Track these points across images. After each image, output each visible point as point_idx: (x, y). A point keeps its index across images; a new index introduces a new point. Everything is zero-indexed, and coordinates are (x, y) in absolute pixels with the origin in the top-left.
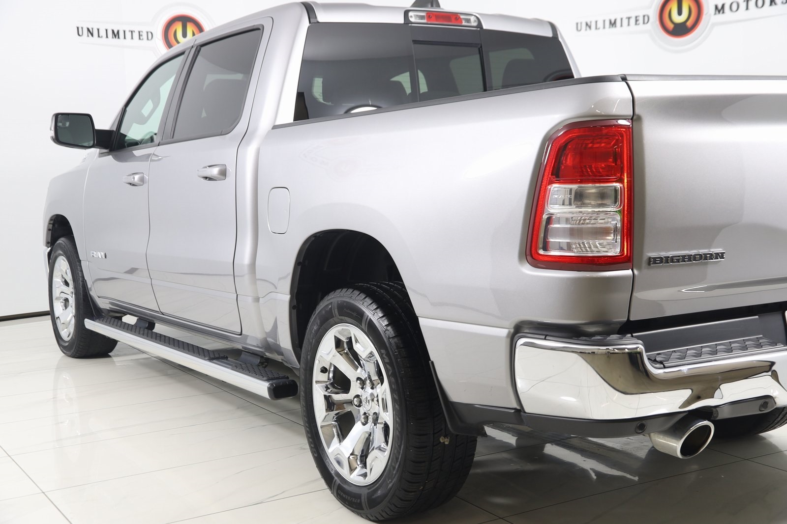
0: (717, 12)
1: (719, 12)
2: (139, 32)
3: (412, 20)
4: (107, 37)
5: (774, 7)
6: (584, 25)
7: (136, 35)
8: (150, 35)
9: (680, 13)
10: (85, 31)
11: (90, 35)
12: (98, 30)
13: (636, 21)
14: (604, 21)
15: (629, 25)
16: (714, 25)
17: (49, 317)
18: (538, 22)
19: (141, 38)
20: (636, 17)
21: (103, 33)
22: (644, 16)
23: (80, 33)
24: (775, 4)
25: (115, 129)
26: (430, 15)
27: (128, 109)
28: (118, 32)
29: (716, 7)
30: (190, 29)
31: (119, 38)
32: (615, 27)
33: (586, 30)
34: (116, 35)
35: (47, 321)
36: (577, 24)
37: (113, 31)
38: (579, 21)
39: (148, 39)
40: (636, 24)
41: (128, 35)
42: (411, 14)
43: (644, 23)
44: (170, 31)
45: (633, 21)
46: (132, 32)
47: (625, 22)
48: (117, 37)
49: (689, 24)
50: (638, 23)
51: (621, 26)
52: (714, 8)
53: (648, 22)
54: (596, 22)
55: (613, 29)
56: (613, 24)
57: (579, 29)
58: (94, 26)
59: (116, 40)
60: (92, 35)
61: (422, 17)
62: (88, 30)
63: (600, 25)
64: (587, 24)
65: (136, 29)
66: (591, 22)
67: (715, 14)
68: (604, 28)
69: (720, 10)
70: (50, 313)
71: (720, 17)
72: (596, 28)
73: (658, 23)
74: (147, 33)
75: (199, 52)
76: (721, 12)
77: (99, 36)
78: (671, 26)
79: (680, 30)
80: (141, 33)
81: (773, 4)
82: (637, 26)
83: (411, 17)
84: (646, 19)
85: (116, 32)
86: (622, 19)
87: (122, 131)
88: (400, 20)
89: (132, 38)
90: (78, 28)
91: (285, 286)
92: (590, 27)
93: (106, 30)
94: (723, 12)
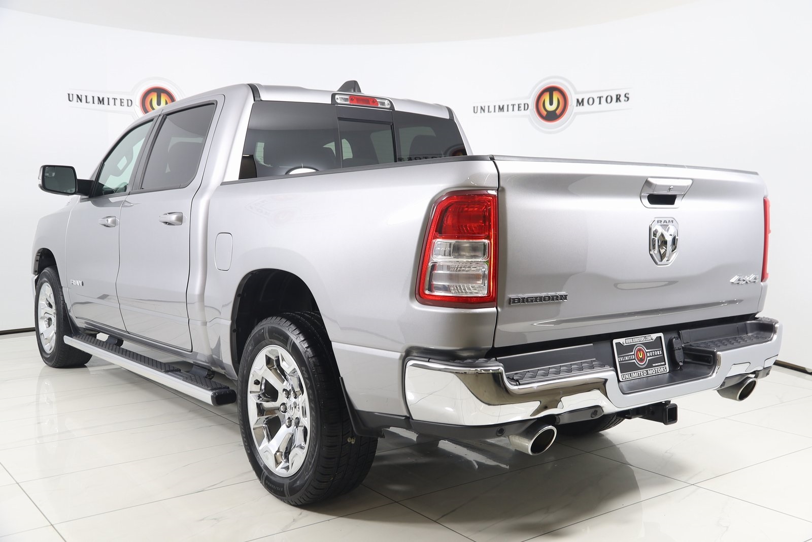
0: (578, 105)
1: (580, 105)
2: (121, 99)
3: (338, 101)
4: (94, 103)
5: (619, 103)
6: (479, 108)
7: (118, 102)
8: (130, 103)
9: (551, 103)
10: (75, 97)
11: (79, 100)
12: (86, 96)
13: (519, 107)
14: (495, 106)
15: (513, 110)
16: (576, 114)
17: (35, 332)
18: (438, 107)
19: (122, 104)
20: (519, 105)
21: (90, 99)
22: (525, 104)
23: (71, 99)
24: (620, 101)
25: (94, 180)
26: (352, 98)
27: (105, 163)
28: (103, 99)
29: (578, 100)
30: (164, 98)
31: (103, 104)
32: (503, 111)
33: (481, 112)
34: (101, 101)
35: (33, 336)
36: (474, 107)
37: (99, 98)
38: (476, 106)
39: (128, 106)
40: (519, 110)
41: (112, 101)
42: (337, 96)
43: (525, 109)
44: (146, 99)
45: (516, 107)
46: (115, 99)
47: (511, 108)
48: (102, 103)
49: (558, 112)
50: (520, 109)
51: (508, 111)
52: (576, 101)
53: (527, 109)
54: (489, 107)
55: (501, 113)
56: (501, 109)
57: (476, 112)
58: (82, 93)
59: (101, 105)
60: (81, 101)
61: (346, 100)
62: (78, 96)
63: (492, 109)
64: (482, 108)
65: (119, 97)
66: (485, 107)
67: (577, 106)
68: (495, 111)
69: (580, 103)
70: (36, 329)
71: (580, 108)
72: (489, 112)
73: (535, 110)
74: (128, 100)
75: (165, 119)
76: (581, 104)
77: (87, 102)
78: (545, 113)
79: (551, 117)
80: (122, 101)
81: (618, 101)
82: (519, 112)
83: (337, 99)
84: (526, 107)
85: (101, 99)
86: (508, 106)
87: (100, 181)
88: (328, 101)
89: (115, 105)
90: (69, 94)
91: (227, 312)
92: (484, 111)
93: (93, 97)
94: (583, 105)
